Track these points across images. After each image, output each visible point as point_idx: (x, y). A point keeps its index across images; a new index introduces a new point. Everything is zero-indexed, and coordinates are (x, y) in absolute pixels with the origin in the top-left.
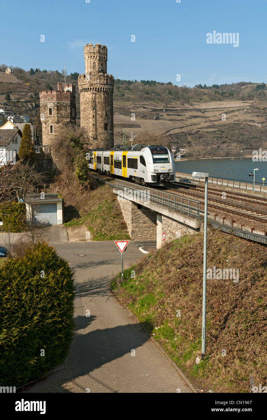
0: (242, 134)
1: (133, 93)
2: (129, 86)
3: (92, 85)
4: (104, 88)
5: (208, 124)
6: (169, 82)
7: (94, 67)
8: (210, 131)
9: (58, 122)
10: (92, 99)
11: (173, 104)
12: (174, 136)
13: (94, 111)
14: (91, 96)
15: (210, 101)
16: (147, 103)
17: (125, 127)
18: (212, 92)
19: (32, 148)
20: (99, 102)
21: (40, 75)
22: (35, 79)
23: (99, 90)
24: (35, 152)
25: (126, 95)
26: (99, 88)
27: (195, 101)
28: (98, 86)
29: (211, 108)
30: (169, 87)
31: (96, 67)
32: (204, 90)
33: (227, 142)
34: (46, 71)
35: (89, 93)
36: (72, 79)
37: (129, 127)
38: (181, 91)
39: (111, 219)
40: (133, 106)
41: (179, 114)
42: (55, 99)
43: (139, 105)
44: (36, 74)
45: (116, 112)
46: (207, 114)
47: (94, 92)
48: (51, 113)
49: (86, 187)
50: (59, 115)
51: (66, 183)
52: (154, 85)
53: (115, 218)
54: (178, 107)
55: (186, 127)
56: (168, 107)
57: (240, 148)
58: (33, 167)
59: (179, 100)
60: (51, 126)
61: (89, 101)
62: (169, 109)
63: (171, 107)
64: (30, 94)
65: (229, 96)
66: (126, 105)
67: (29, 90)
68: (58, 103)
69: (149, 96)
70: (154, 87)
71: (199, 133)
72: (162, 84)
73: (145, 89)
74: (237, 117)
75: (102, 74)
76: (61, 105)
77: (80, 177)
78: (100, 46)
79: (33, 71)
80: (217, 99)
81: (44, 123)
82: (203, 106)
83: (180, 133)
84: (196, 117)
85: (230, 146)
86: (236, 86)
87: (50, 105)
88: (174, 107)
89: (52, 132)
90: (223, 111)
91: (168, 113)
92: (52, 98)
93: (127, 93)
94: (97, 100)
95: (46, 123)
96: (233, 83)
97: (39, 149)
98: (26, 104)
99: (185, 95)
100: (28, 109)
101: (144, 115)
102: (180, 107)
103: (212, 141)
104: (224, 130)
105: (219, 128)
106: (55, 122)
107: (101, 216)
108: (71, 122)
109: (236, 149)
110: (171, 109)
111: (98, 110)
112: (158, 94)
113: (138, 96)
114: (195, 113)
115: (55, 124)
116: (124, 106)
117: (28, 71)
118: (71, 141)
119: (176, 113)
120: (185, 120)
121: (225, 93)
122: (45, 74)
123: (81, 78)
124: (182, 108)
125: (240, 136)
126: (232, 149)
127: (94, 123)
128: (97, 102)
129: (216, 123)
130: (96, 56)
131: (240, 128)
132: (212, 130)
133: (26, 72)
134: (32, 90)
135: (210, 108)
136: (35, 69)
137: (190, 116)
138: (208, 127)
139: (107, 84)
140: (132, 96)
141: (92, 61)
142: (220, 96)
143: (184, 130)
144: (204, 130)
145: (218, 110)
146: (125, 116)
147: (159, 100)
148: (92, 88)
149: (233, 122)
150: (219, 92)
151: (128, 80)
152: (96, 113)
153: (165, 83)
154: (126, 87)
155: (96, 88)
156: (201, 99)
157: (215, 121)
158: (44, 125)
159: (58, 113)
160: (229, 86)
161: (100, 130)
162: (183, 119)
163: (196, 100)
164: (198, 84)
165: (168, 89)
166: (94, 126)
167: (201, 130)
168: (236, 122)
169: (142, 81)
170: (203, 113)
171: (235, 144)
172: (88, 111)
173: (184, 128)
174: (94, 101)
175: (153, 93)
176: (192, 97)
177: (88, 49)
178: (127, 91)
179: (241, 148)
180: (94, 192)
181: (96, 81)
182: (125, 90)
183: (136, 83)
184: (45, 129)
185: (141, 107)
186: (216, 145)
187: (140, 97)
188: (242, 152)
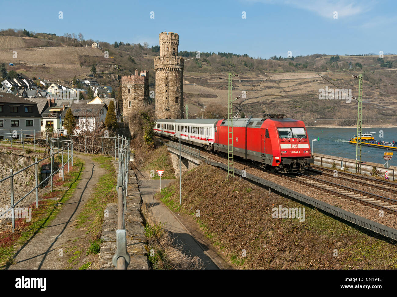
0: (316, 105)
1: (210, 65)
2: (207, 58)
3: (165, 65)
4: (175, 68)
5: (283, 94)
6: (245, 54)
7: (167, 51)
8: (284, 101)
9: (134, 99)
10: (165, 77)
11: (249, 75)
12: (249, 106)
13: (167, 87)
14: (164, 74)
15: (284, 73)
16: (223, 75)
17: (202, 97)
18: (286, 63)
19: (115, 119)
20: (171, 80)
21: (123, 48)
22: (119, 52)
23: (171, 70)
24: (117, 121)
25: (204, 67)
26: (171, 68)
27: (269, 72)
28: (171, 66)
29: (286, 79)
30: (245, 59)
31: (169, 51)
32: (279, 61)
33: (301, 112)
34: (129, 44)
35: (163, 72)
36: (153, 51)
37: (206, 97)
38: (256, 63)
39: (164, 167)
40: (210, 77)
41: (254, 85)
42: (133, 82)
43: (216, 76)
44: (120, 47)
45: (194, 83)
46: (281, 85)
47: (167, 71)
48: (129, 92)
49: (151, 147)
50: (136, 94)
51: (139, 145)
52: (231, 57)
53: (167, 166)
54: (254, 78)
55: (261, 97)
56: (243, 78)
57: (313, 117)
58: (116, 132)
59: (254, 71)
60: (130, 102)
61: (163, 78)
62: (245, 79)
63: (247, 78)
64: (114, 66)
65: (303, 68)
66: (204, 76)
67: (113, 62)
68: (135, 85)
69: (226, 68)
70: (230, 59)
71: (274, 103)
72: (238, 56)
73: (222, 61)
74: (311, 88)
75: (174, 56)
76: (137, 86)
77: (147, 140)
78: (172, 34)
79: (117, 44)
80: (291, 71)
81: (124, 100)
82: (277, 77)
83: (255, 103)
84: (271, 87)
85: (304, 115)
86: (310, 58)
87: (129, 86)
88: (249, 78)
89: (130, 106)
90: (297, 82)
91: (244, 84)
92: (131, 81)
93: (205, 64)
94: (170, 78)
95: (125, 100)
96: (308, 55)
97: (120, 119)
98: (110, 76)
99: (261, 67)
100: (111, 80)
101: (221, 85)
102: (255, 78)
103: (286, 110)
104: (298, 100)
105: (293, 98)
106: (133, 99)
107: (159, 165)
108: (144, 99)
109: (310, 118)
110: (246, 80)
111: (170, 86)
112: (234, 65)
113: (214, 67)
114: (269, 84)
115: (132, 100)
116: (201, 77)
117: (113, 45)
118: (142, 114)
119: (252, 84)
120: (260, 90)
121: (299, 65)
122: (128, 47)
123: (157, 59)
124: (257, 79)
125: (314, 106)
126: (306, 119)
127: (167, 97)
128: (169, 79)
129: (290, 93)
130: (169, 42)
131: (314, 99)
132: (286, 100)
133: (111, 45)
134: (116, 63)
135: (284, 79)
136: (119, 42)
137: (264, 87)
138: (283, 97)
139: (178, 65)
140: (210, 68)
141: (166, 46)
142: (294, 68)
143: (259, 100)
144: (279, 100)
145: (292, 81)
146: (202, 87)
147: (235, 71)
148: (165, 68)
149: (307, 92)
150: (293, 64)
151: (205, 52)
152: (168, 89)
153: (241, 55)
154: (204, 59)
155: (169, 68)
156: (275, 71)
157: (289, 91)
158: (124, 101)
159: (135, 92)
160: (304, 57)
161: (172, 103)
162: (258, 89)
163: (271, 72)
164: (273, 56)
165: (244, 61)
166: (167, 100)
167: (275, 100)
168: (310, 93)
169: (219, 53)
170: (277, 83)
171: (308, 114)
172: (162, 87)
173: (259, 98)
174: (167, 79)
175: (229, 65)
176: (267, 69)
177: (163, 36)
178: (205, 63)
179: (315, 118)
180: (156, 150)
181: (168, 62)
182: (203, 61)
183: (214, 55)
184: (125, 104)
185: (218, 78)
186: (290, 114)
187: (217, 68)
188: (315, 121)
